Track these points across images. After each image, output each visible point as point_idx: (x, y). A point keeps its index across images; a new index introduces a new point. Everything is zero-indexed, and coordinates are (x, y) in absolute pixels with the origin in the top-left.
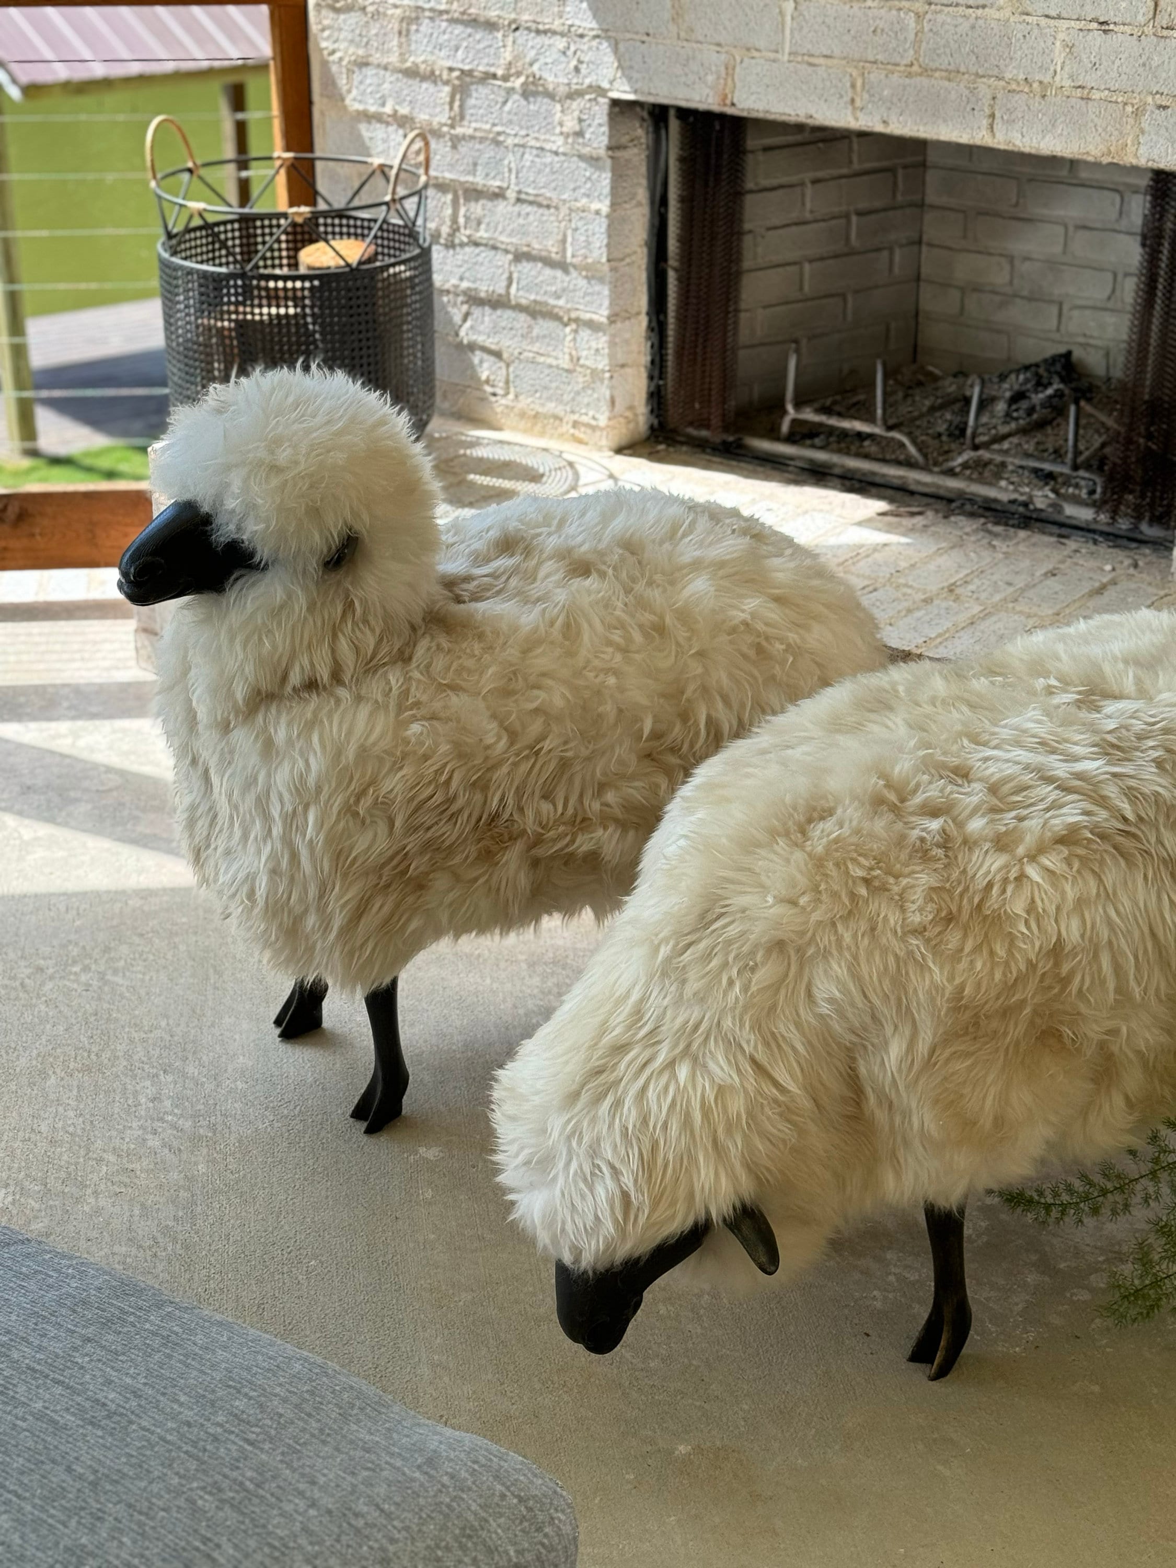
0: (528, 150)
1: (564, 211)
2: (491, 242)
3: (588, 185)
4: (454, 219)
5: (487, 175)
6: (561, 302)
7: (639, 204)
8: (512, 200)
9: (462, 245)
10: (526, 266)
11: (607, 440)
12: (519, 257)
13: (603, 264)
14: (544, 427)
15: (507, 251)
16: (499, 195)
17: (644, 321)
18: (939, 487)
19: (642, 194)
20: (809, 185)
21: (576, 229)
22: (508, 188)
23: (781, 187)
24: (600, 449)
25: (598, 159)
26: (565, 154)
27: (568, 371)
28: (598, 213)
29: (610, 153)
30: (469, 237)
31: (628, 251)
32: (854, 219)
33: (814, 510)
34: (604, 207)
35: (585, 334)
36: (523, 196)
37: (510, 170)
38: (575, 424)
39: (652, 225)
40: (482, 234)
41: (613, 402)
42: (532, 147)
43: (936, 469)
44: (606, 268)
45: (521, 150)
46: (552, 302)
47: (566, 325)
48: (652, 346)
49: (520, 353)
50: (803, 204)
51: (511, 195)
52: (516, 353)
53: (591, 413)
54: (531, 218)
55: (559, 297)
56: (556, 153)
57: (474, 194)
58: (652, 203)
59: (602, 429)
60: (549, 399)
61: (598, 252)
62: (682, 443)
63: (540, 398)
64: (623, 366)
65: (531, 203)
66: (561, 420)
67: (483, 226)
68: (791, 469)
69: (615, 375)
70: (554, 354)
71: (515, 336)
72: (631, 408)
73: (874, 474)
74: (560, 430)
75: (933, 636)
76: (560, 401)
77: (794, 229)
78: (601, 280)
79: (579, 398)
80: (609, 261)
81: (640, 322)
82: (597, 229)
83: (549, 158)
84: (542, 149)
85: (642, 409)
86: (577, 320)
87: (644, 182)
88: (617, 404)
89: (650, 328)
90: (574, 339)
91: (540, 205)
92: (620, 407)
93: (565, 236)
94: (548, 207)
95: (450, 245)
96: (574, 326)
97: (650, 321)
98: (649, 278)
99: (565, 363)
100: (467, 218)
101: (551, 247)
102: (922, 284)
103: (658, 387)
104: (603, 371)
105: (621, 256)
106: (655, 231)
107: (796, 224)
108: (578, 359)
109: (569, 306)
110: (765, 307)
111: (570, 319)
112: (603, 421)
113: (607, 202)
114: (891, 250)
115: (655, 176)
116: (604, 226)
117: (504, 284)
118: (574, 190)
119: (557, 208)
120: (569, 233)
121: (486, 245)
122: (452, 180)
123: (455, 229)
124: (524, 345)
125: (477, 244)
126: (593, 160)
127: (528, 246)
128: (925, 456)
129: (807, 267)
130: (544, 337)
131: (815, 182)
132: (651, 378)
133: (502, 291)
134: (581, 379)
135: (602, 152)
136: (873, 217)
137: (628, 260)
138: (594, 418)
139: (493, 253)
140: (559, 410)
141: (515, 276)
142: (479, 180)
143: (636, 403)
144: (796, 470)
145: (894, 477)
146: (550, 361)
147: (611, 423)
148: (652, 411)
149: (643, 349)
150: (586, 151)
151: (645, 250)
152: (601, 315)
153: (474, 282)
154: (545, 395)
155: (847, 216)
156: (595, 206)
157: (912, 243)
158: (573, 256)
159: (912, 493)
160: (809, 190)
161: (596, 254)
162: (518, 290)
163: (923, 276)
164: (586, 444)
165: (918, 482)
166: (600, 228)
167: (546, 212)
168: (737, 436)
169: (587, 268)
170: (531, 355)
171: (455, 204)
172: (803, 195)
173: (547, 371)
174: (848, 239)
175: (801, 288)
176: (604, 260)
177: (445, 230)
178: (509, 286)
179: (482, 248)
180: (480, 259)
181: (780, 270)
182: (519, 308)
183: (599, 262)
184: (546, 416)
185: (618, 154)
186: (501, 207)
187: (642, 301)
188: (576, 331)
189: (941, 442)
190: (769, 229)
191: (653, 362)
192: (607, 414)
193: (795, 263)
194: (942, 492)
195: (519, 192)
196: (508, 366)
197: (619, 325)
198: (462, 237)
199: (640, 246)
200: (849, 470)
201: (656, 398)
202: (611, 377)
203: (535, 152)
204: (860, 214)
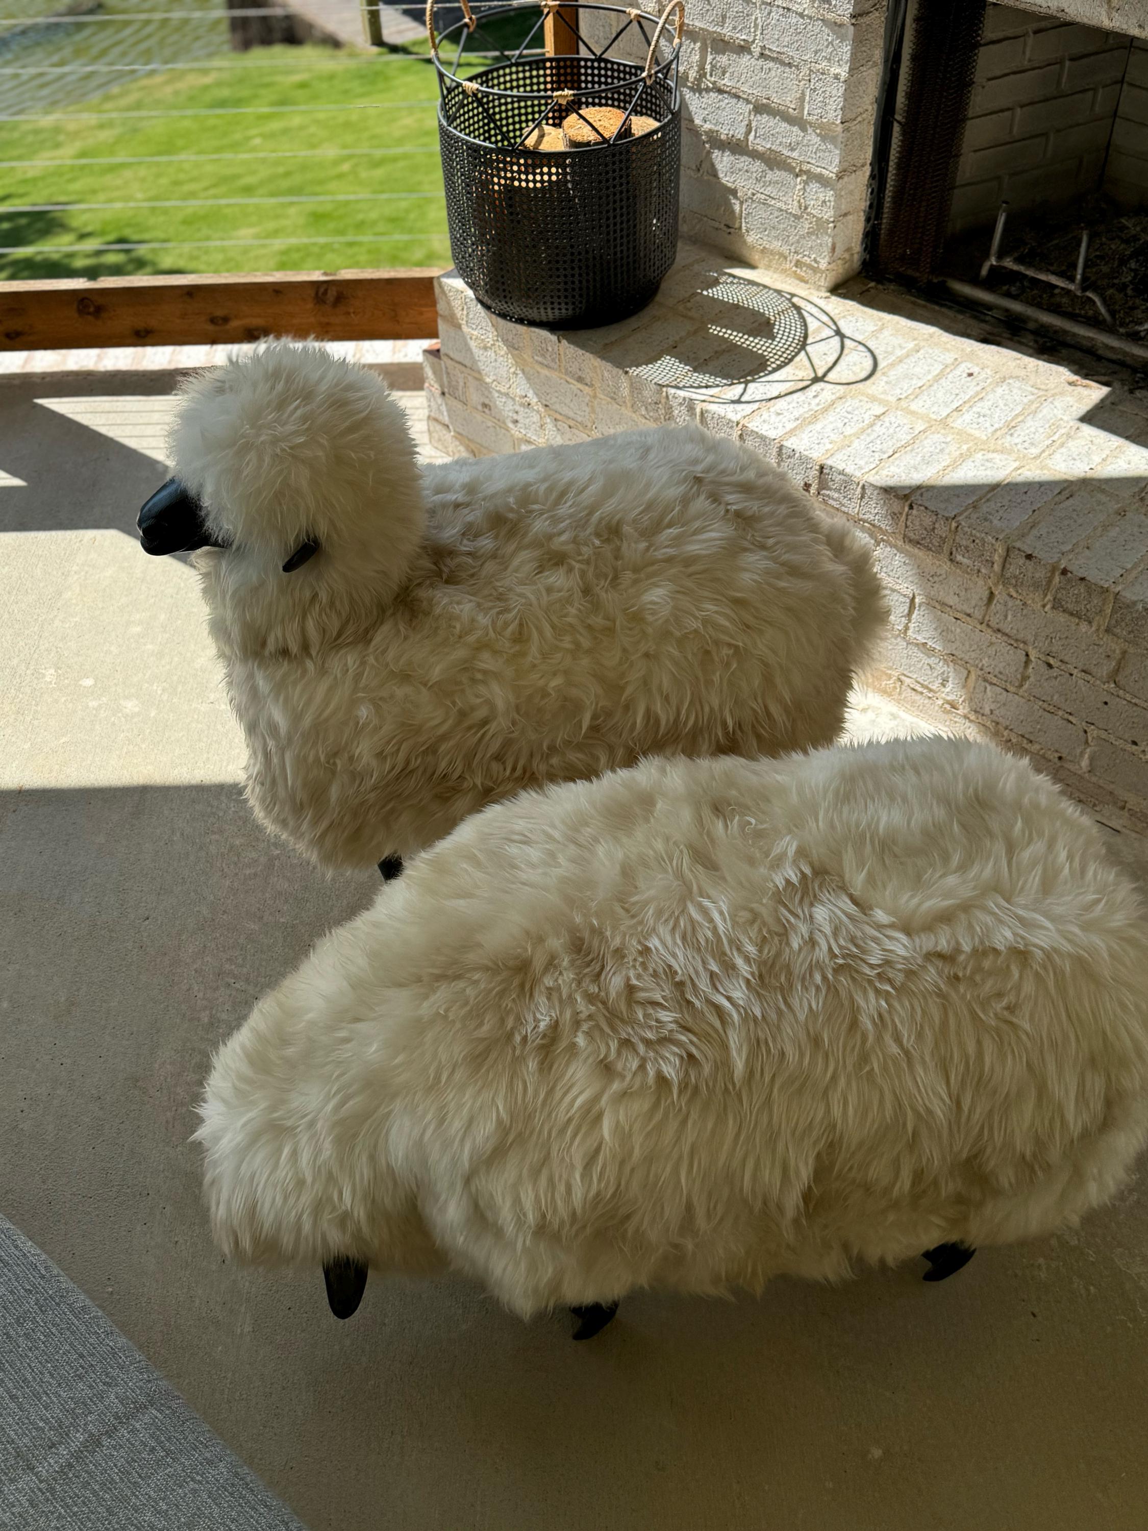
0: (774, 9)
1: (805, 70)
2: (734, 91)
3: (830, 50)
4: (702, 67)
5: (734, 28)
6: (795, 154)
7: (875, 64)
8: (756, 54)
9: (708, 90)
10: (765, 118)
11: (826, 281)
12: (760, 109)
13: (837, 125)
14: (770, 261)
15: (748, 102)
16: (743, 49)
17: (867, 170)
18: (1126, 354)
19: (878, 55)
20: (1031, 34)
21: (815, 90)
22: (753, 42)
23: (1007, 39)
24: (818, 288)
25: (841, 25)
26: (810, 18)
27: (795, 216)
28: (836, 77)
29: (853, 21)
30: (714, 83)
31: (860, 110)
32: (1067, 63)
33: (1011, 377)
34: (843, 71)
35: (814, 186)
36: (767, 52)
37: (756, 26)
38: (798, 264)
39: (884, 83)
40: (726, 82)
41: (833, 249)
42: (778, 6)
43: (1122, 330)
44: (840, 128)
45: (768, 8)
46: (786, 152)
47: (797, 176)
48: (872, 193)
49: (754, 194)
50: (1024, 53)
51: (756, 50)
52: (749, 193)
53: (813, 256)
54: (773, 73)
55: (793, 150)
56: (801, 15)
57: (721, 45)
58: (886, 61)
59: (822, 272)
60: (777, 238)
61: (833, 114)
62: (890, 281)
63: (768, 235)
64: (845, 215)
65: (773, 59)
66: (786, 258)
67: (727, 75)
68: (988, 318)
69: (838, 224)
70: (784, 199)
71: (750, 178)
72: (848, 250)
73: (1065, 332)
74: (784, 266)
75: (1129, 566)
76: (786, 240)
77: (1012, 76)
78: (833, 140)
79: (803, 242)
80: (842, 123)
81: (865, 172)
82: (834, 92)
83: (794, 19)
84: (789, 9)
85: (857, 247)
86: (807, 172)
87: (881, 42)
88: (837, 249)
89: (872, 176)
90: (804, 189)
91: (783, 63)
92: (838, 251)
93: (803, 94)
94: (790, 65)
95: (697, 89)
96: (805, 178)
97: (872, 171)
98: (876, 132)
99: (794, 209)
100: (713, 67)
101: (788, 101)
102: (1117, 120)
103: (874, 226)
104: (828, 222)
105: (853, 116)
106: (886, 87)
107: (1014, 73)
108: (806, 208)
109: (801, 159)
110: (975, 151)
111: (801, 170)
112: (823, 264)
113: (846, 68)
114: (1095, 90)
115: (891, 37)
116: (842, 91)
117: (743, 130)
118: (816, 52)
119: (797, 67)
120: (808, 92)
121: (729, 93)
122: (701, 29)
123: (702, 74)
124: (758, 187)
125: (720, 91)
126: (836, 26)
127: (768, 99)
128: (1112, 313)
129: (1018, 110)
130: (777, 182)
131: (1036, 32)
132: (868, 220)
133: (740, 136)
134: (807, 226)
135: (846, 20)
136: (1084, 61)
137: (859, 119)
138: (815, 260)
139: (735, 100)
140: (785, 249)
141: (754, 124)
142: (726, 31)
143: (853, 245)
144: (992, 320)
145: (1084, 337)
146: (779, 205)
147: (830, 267)
148: (865, 250)
149: (864, 196)
150: (830, 16)
151: (875, 106)
152: (831, 170)
153: (715, 125)
154: (773, 233)
155: (1061, 62)
156: (835, 70)
157: (1116, 83)
158: (809, 114)
159: (1099, 358)
160: (1031, 40)
161: (831, 115)
162: (755, 137)
163: (1118, 114)
164: (806, 282)
165: (1107, 346)
166: (838, 90)
167: (787, 69)
168: (940, 279)
169: (821, 126)
170: (763, 197)
171: (703, 51)
172: (1025, 45)
173: (776, 214)
174: (1059, 82)
175: (1011, 131)
176: (839, 122)
177: (692, 74)
178: (748, 132)
179: (726, 96)
180: (723, 104)
181: (994, 116)
182: (755, 155)
183: (833, 123)
184: (772, 253)
185: (861, 20)
186: (745, 59)
187: (868, 153)
188: (806, 183)
189: (1126, 295)
190: (989, 79)
191: (871, 206)
192: (827, 259)
193: (1008, 109)
194: (1128, 360)
195: (764, 47)
196: (742, 203)
197: (846, 179)
198: (707, 83)
199: (871, 104)
200: (1042, 326)
201: (871, 237)
202: (835, 227)
203: (781, 11)
204: (1071, 60)
